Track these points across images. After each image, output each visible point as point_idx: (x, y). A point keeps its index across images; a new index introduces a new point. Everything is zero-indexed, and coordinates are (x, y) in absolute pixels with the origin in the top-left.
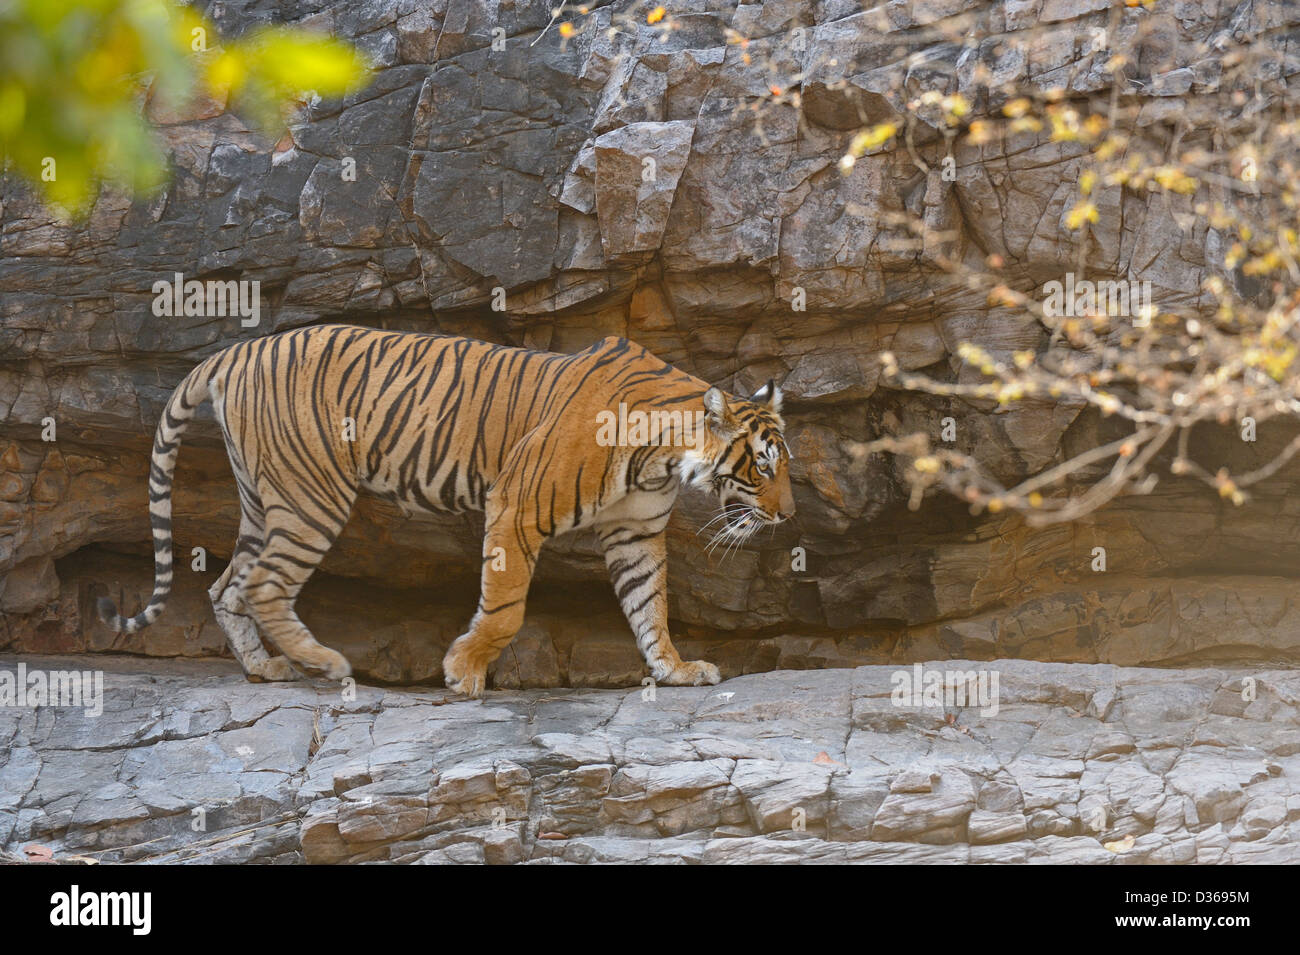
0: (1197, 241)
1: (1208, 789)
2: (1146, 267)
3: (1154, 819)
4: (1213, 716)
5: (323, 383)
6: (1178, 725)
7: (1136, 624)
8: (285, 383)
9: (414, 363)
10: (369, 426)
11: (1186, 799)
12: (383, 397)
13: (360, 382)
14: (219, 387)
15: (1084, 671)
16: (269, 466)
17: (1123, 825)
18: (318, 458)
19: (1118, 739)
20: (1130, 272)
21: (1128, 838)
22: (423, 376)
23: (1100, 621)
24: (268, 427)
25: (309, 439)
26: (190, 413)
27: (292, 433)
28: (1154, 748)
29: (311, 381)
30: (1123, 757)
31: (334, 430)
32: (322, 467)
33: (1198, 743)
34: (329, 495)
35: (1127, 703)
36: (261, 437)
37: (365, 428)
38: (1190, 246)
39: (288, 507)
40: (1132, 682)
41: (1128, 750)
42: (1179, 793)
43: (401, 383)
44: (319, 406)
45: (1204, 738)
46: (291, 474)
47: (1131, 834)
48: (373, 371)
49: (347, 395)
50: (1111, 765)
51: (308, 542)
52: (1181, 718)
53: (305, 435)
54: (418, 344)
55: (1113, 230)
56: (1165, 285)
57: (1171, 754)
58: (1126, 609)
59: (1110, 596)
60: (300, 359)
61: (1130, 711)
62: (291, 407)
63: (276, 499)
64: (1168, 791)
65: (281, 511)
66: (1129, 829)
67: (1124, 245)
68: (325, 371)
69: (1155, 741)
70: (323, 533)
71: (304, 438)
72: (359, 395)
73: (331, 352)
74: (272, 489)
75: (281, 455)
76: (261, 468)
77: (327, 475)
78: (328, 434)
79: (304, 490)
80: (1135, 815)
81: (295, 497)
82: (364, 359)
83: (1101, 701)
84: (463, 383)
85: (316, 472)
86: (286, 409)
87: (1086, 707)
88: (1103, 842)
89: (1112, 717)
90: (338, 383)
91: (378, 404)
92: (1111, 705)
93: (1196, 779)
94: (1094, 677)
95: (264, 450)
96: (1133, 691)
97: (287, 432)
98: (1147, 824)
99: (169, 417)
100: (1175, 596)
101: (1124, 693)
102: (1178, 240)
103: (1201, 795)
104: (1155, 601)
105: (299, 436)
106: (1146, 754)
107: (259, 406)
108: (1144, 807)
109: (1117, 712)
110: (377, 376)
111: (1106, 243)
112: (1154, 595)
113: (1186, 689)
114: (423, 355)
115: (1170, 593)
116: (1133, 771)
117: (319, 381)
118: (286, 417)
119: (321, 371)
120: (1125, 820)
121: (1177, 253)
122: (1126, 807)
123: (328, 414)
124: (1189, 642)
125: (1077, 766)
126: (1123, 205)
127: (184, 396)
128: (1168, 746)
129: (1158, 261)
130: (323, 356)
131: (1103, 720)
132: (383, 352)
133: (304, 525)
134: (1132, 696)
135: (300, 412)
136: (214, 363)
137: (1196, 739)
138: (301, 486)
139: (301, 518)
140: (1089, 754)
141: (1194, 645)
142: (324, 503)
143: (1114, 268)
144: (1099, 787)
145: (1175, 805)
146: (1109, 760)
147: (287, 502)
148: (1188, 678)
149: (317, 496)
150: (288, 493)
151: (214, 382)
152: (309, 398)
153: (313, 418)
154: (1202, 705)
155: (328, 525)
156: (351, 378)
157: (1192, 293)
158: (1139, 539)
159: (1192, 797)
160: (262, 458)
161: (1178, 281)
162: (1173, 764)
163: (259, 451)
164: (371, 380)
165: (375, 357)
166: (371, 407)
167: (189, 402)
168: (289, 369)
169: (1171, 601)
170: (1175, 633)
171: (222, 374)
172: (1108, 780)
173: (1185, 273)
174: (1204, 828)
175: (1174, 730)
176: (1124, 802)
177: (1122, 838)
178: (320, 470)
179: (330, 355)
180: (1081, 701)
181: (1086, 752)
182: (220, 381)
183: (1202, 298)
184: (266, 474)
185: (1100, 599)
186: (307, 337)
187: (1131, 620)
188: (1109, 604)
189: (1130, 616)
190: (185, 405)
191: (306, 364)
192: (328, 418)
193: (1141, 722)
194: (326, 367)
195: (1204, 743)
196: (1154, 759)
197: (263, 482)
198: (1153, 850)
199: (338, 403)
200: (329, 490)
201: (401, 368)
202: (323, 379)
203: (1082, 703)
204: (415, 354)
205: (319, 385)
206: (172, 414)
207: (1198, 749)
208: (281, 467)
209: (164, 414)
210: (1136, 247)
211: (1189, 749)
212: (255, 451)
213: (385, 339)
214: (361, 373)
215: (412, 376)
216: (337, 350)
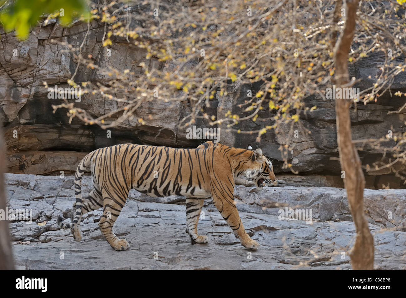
0: (59, 58)
1: (66, 209)
2: (45, 65)
3: (51, 217)
4: (63, 189)
5: (125, 160)
6: (54, 191)
7: (36, 164)
8: (113, 160)
9: (153, 153)
10: (139, 172)
11: (60, 211)
12: (144, 163)
13: (136, 159)
14: (94, 161)
15: (27, 176)
16: (106, 185)
17: (42, 219)
18: (121, 183)
19: (39, 195)
20: (40, 66)
21: (44, 222)
22: (157, 157)
23: (26, 163)
24: (107, 173)
25: (119, 177)
26: (85, 169)
27: (114, 175)
28: (49, 197)
29: (121, 159)
30: (40, 200)
31: (127, 174)
32: (122, 186)
33: (61, 196)
34: (122, 194)
35: (39, 185)
36: (104, 175)
37: (138, 173)
38: (57, 59)
39: (110, 198)
40: (40, 180)
41: (42, 198)
42: (58, 210)
43: (150, 159)
44: (123, 167)
45: (62, 195)
46: (112, 187)
47: (45, 221)
48: (140, 156)
49: (132, 164)
50: (37, 202)
51: (116, 208)
52: (54, 189)
53: (118, 176)
54: (153, 148)
55: (35, 54)
56: (50, 70)
57: (54, 199)
58: (33, 160)
59: (28, 156)
60: (118, 153)
61: (40, 187)
62: (115, 168)
63: (107, 196)
64: (55, 209)
65: (108, 199)
66: (44, 219)
67: (38, 59)
68: (125, 157)
69: (49, 195)
70: (120, 206)
71: (118, 177)
72: (136, 163)
73: (127, 151)
74: (106, 192)
75: (110, 181)
76: (103, 185)
77: (123, 188)
78: (125, 176)
79: (115, 192)
80: (45, 216)
81: (112, 195)
82: (137, 153)
83: (32, 184)
84: (170, 159)
85: (120, 187)
86: (113, 168)
87: (27, 186)
88: (37, 223)
89: (35, 189)
90: (129, 160)
91: (143, 165)
92: (35, 186)
93: (62, 206)
94: (29, 178)
95: (105, 180)
96: (41, 182)
97: (112, 175)
98: (49, 218)
99: (79, 169)
100: (46, 156)
101: (38, 182)
102: (53, 58)
103: (64, 210)
104: (41, 158)
105: (116, 176)
106: (47, 199)
107: (105, 166)
108: (48, 214)
109: (36, 188)
110: (142, 158)
111: (33, 58)
112: (41, 156)
113: (55, 181)
114: (155, 151)
115: (45, 155)
116: (44, 204)
117: (124, 160)
118: (113, 170)
119: (124, 157)
120: (43, 217)
121: (53, 61)
122: (43, 213)
123: (126, 169)
124: (50, 169)
125: (28, 202)
126: (38, 47)
127: (84, 163)
128: (53, 197)
129: (48, 63)
130: (125, 152)
131: (33, 190)
132: (143, 151)
133: (115, 203)
134: (41, 183)
135: (117, 169)
136: (92, 154)
137: (60, 195)
138: (114, 191)
139: (114, 201)
140: (31, 199)
141: (52, 170)
142: (121, 197)
143: (35, 65)
144: (35, 208)
145: (57, 213)
146: (36, 201)
147: (111, 197)
148: (55, 178)
149: (119, 194)
150: (110, 193)
151: (92, 159)
152: (120, 164)
153: (121, 171)
154: (59, 186)
155: (121, 203)
156: (133, 158)
157: (57, 72)
158: (37, 140)
159: (61, 211)
160: (104, 182)
161: (53, 69)
162: (55, 202)
163: (103, 180)
164: (140, 158)
165: (140, 152)
166: (140, 166)
167: (85, 165)
168: (115, 156)
169: (45, 158)
170: (46, 166)
171: (94, 157)
172: (37, 206)
173: (55, 67)
174: (65, 219)
175: (53, 193)
176: (42, 212)
177: (43, 222)
178: (121, 187)
179: (127, 152)
180: (25, 185)
181: (30, 198)
182: (94, 159)
183: (60, 74)
184: (104, 187)
185: (26, 157)
186: (120, 147)
187: (34, 163)
188: (28, 158)
189: (34, 162)
190: (84, 166)
191: (120, 154)
192: (126, 171)
193: (44, 190)
194: (126, 155)
195: (63, 196)
196: (49, 201)
197: (103, 189)
198: (51, 225)
199: (129, 166)
200: (122, 192)
201: (149, 155)
202: (125, 159)
203: (26, 185)
204: (153, 151)
205: (123, 161)
206: (80, 169)
207: (61, 197)
208: (109, 185)
209: (77, 169)
210: (42, 59)
211: (59, 198)
212: (102, 180)
213: (143, 147)
214: (136, 157)
215: (153, 157)
216: (129, 150)
